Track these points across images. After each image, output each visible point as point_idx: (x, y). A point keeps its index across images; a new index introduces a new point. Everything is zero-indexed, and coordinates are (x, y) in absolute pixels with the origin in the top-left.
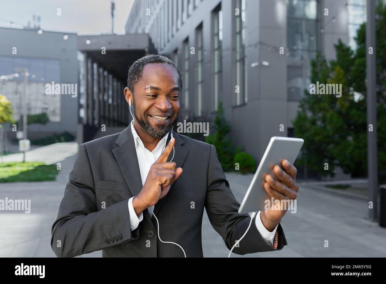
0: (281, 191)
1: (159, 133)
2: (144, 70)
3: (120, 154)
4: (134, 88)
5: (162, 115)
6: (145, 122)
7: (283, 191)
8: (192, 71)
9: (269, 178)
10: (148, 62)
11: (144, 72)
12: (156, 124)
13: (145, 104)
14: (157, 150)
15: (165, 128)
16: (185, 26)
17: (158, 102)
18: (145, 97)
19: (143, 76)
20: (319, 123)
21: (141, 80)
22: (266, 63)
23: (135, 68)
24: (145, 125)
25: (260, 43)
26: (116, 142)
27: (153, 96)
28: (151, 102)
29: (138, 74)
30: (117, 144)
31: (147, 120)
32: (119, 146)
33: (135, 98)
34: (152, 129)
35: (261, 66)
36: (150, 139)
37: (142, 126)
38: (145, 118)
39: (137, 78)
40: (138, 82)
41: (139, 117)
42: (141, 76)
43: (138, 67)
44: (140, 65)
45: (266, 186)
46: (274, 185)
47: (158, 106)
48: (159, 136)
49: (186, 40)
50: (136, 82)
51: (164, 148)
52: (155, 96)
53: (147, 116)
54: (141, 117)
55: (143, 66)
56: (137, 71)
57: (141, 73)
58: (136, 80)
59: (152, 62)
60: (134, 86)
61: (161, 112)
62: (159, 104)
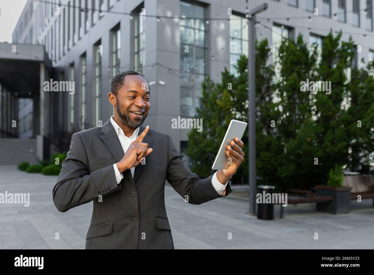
0: (236, 156)
1: (137, 124)
2: (125, 79)
3: (107, 139)
4: (118, 92)
5: (139, 110)
6: (127, 116)
7: (237, 156)
8: (89, 86)
9: (229, 147)
10: (127, 74)
11: (125, 81)
12: (134, 118)
13: (128, 103)
14: (133, 137)
15: (140, 121)
16: (82, 41)
17: (136, 101)
18: (127, 98)
19: (125, 83)
20: (208, 137)
21: (123, 86)
22: (162, 83)
23: (118, 78)
24: (126, 119)
25: (157, 64)
26: (102, 131)
27: (133, 97)
28: (132, 101)
29: (121, 82)
30: (103, 132)
31: (128, 115)
32: (105, 134)
33: (119, 100)
34: (132, 122)
35: (158, 84)
36: (128, 130)
37: (124, 120)
38: (127, 114)
39: (120, 85)
40: (121, 87)
41: (122, 113)
42: (123, 84)
43: (120, 78)
44: (122, 76)
45: (228, 152)
46: (232, 152)
47: (137, 104)
48: (136, 126)
49: (84, 55)
50: (120, 88)
51: (138, 137)
52: (134, 97)
53: (129, 113)
54: (124, 112)
55: (124, 77)
56: (120, 80)
57: (123, 82)
58: (120, 86)
59: (130, 74)
60: (117, 91)
61: (139, 109)
62: (137, 102)
